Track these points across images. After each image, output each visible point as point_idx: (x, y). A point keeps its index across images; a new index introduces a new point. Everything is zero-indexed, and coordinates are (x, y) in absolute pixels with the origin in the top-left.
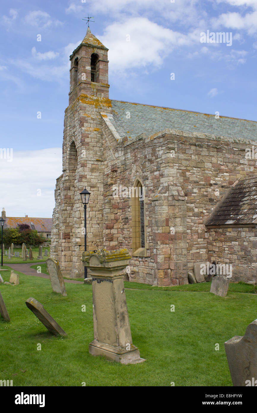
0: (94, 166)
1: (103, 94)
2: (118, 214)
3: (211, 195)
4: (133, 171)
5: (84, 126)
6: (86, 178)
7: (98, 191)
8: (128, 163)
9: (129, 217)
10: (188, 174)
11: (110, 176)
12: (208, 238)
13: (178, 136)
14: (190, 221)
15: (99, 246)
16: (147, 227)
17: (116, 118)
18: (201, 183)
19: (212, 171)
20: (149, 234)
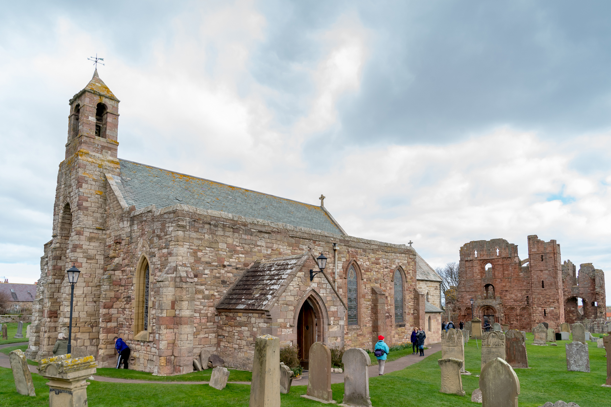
0: (93, 235)
1: (110, 152)
2: (120, 291)
3: (224, 277)
4: (140, 245)
5: (82, 188)
6: (82, 248)
7: (97, 263)
8: (134, 236)
9: (131, 296)
10: (200, 254)
11: (113, 247)
12: (218, 322)
13: (191, 213)
14: (199, 304)
15: (94, 328)
16: (151, 309)
17: (124, 182)
18: (214, 263)
19: (226, 252)
20: (153, 316)
